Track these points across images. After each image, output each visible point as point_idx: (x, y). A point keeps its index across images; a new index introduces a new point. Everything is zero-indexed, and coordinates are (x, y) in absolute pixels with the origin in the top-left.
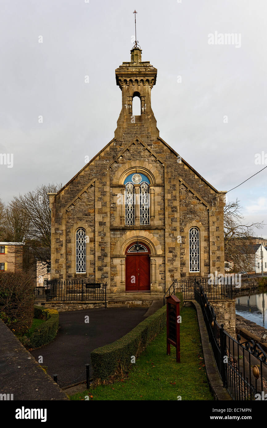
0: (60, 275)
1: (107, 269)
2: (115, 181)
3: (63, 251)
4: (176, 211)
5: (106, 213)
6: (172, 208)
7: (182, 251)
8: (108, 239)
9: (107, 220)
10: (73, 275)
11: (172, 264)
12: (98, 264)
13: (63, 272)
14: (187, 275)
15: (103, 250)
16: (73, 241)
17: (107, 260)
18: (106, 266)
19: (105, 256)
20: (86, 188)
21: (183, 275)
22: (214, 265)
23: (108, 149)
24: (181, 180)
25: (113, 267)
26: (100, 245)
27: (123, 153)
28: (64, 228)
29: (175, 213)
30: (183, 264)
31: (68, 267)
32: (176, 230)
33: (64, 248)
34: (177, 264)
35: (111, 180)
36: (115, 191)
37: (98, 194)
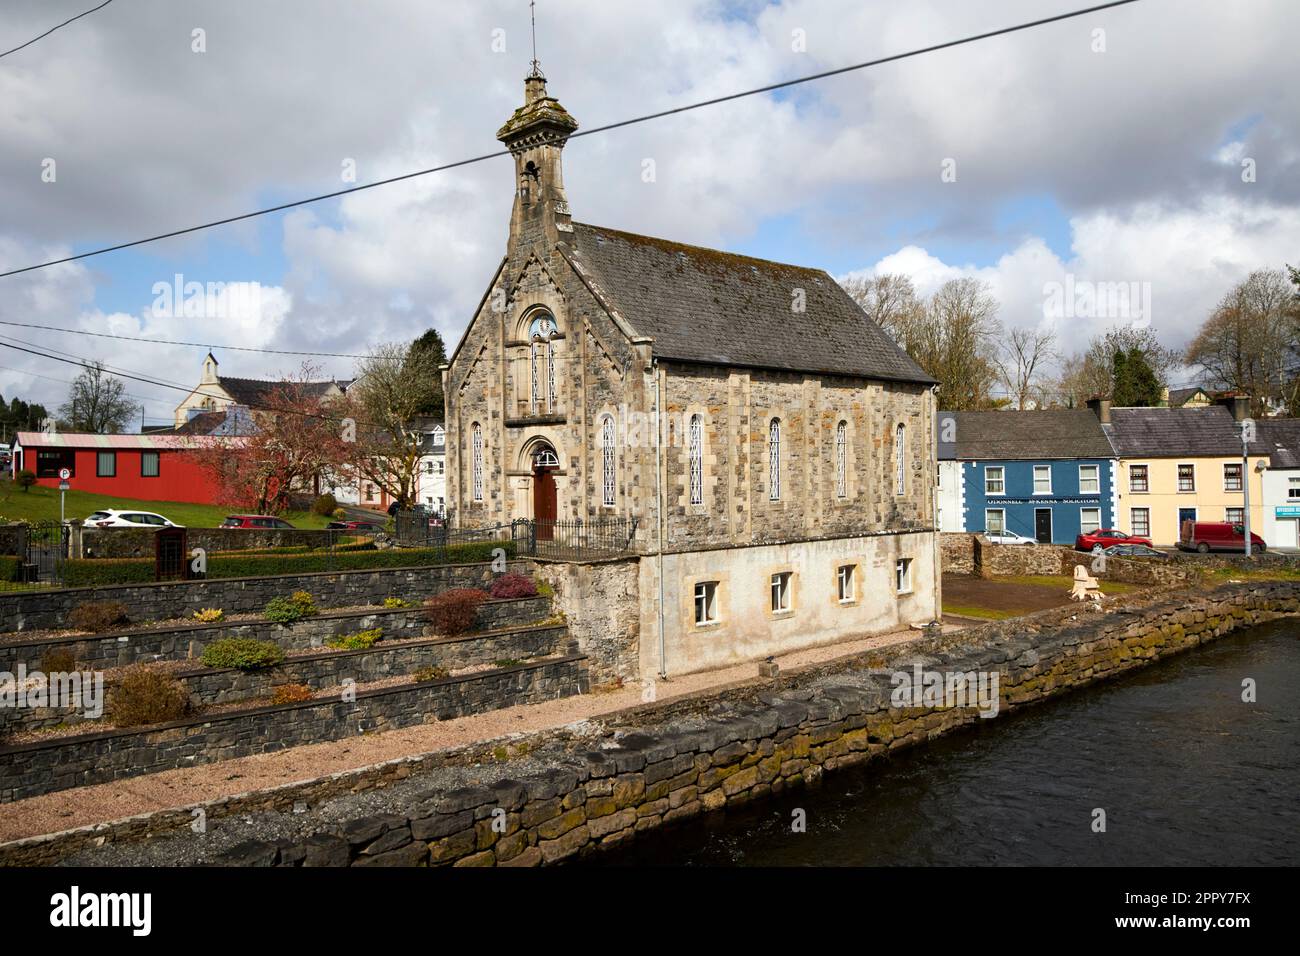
0: (455, 504)
1: (501, 496)
2: (511, 337)
3: (457, 464)
4: (580, 386)
5: (499, 395)
6: (575, 380)
7: (591, 463)
8: (501, 443)
9: (500, 408)
10: (469, 505)
11: (575, 488)
12: (492, 486)
13: (457, 500)
14: (597, 512)
15: (496, 462)
16: (468, 446)
17: (501, 478)
18: (499, 490)
19: (499, 472)
20: (479, 352)
21: (591, 512)
22: (630, 495)
23: (500, 278)
24: (586, 321)
25: (509, 492)
26: (493, 453)
27: (518, 282)
28: (456, 424)
29: (579, 388)
30: (591, 490)
31: (462, 490)
32: (579, 423)
33: (457, 457)
34: (582, 488)
35: (505, 334)
36: (512, 353)
37: (490, 364)
